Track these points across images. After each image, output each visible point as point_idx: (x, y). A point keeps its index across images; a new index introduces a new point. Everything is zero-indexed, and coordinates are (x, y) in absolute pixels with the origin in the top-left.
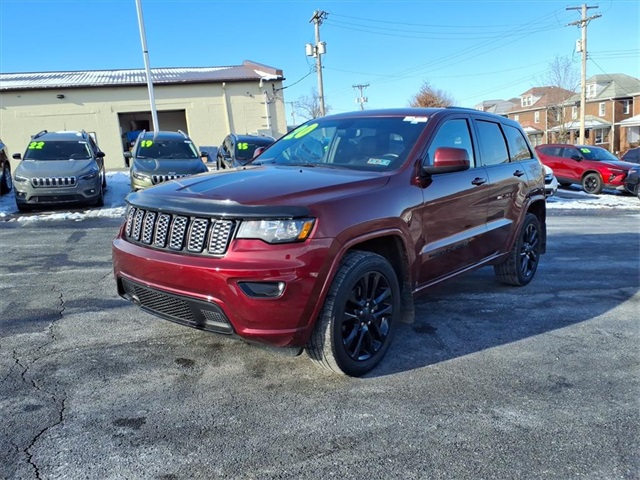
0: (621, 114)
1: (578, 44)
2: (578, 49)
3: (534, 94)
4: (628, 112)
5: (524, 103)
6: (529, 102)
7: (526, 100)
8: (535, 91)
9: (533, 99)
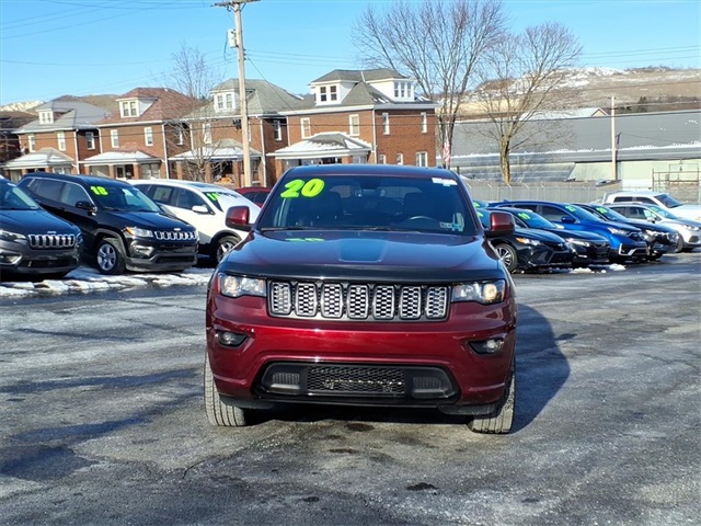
0: (272, 143)
1: (231, 35)
2: (232, 43)
3: (140, 98)
4: (280, 139)
5: (126, 112)
6: (133, 111)
7: (128, 107)
8: (144, 94)
9: (140, 107)
